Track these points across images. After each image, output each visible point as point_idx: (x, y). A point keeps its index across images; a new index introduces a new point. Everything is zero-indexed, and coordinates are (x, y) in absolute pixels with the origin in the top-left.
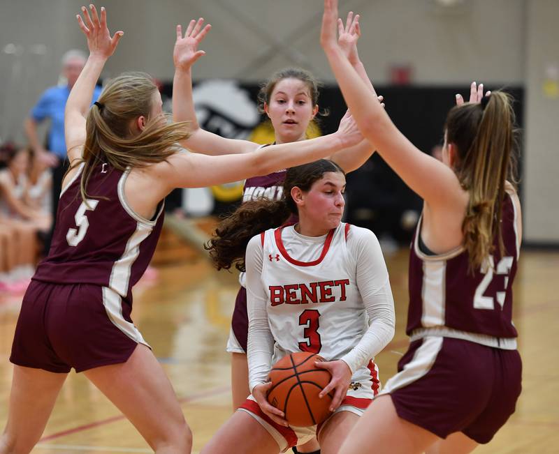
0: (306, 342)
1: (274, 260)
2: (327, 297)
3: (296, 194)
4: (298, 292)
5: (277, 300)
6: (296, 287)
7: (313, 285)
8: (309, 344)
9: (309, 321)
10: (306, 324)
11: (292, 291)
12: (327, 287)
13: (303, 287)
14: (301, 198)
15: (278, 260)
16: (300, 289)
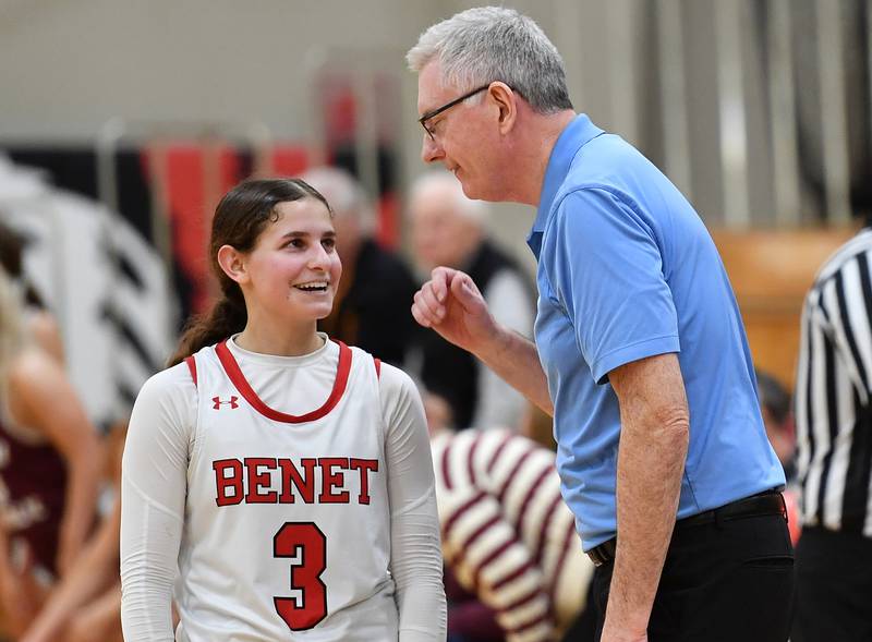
0: (295, 599)
1: (225, 407)
2: (335, 491)
3: (229, 261)
4: (276, 475)
5: (230, 491)
6: (270, 463)
7: (308, 463)
8: (299, 603)
9: (299, 550)
10: (295, 556)
11: (261, 470)
12: (335, 470)
13: (286, 464)
14: (241, 269)
15: (235, 406)
16: (279, 469)
